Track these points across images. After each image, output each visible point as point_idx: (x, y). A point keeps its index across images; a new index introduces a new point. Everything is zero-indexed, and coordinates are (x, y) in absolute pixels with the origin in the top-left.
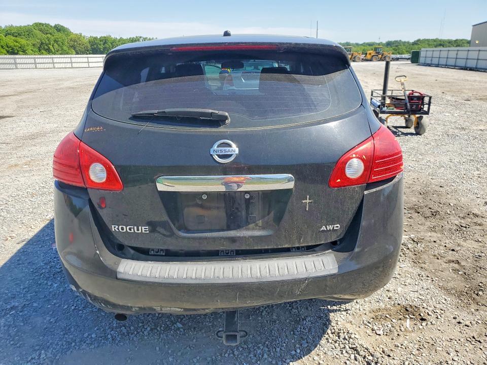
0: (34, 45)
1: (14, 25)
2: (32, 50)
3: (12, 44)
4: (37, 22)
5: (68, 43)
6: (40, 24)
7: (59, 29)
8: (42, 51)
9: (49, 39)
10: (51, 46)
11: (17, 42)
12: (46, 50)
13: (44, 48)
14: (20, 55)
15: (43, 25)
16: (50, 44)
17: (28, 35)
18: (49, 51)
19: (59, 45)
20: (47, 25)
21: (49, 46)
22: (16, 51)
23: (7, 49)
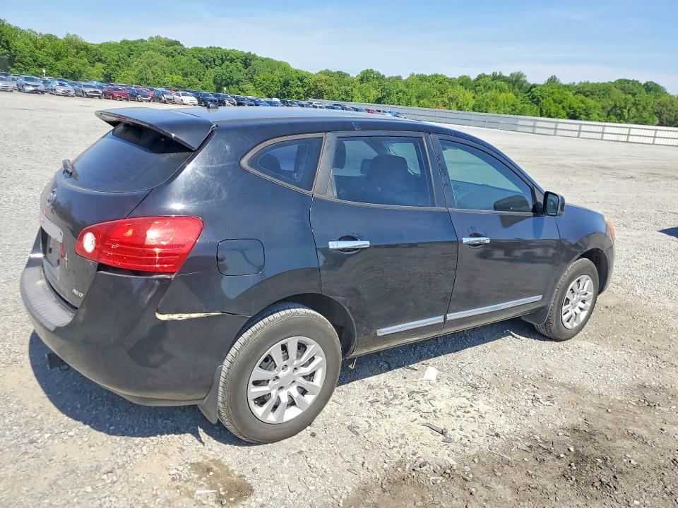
0: (603, 108)
1: (591, 82)
2: (598, 114)
3: (575, 105)
4: (622, 78)
5: (652, 108)
6: (626, 80)
7: (650, 88)
8: (611, 116)
9: (626, 101)
10: (625, 111)
11: (583, 102)
12: (616, 115)
13: (615, 113)
14: (581, 120)
15: (628, 81)
16: (625, 108)
17: (604, 94)
18: (621, 118)
19: (637, 110)
20: (635, 83)
21: (624, 110)
22: (578, 114)
23: (568, 110)
